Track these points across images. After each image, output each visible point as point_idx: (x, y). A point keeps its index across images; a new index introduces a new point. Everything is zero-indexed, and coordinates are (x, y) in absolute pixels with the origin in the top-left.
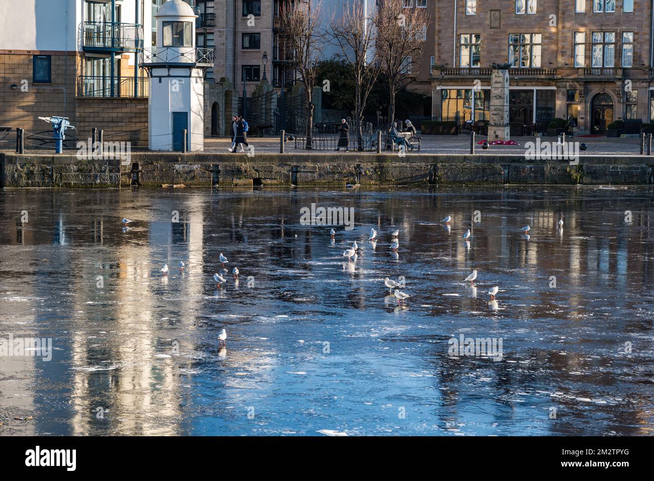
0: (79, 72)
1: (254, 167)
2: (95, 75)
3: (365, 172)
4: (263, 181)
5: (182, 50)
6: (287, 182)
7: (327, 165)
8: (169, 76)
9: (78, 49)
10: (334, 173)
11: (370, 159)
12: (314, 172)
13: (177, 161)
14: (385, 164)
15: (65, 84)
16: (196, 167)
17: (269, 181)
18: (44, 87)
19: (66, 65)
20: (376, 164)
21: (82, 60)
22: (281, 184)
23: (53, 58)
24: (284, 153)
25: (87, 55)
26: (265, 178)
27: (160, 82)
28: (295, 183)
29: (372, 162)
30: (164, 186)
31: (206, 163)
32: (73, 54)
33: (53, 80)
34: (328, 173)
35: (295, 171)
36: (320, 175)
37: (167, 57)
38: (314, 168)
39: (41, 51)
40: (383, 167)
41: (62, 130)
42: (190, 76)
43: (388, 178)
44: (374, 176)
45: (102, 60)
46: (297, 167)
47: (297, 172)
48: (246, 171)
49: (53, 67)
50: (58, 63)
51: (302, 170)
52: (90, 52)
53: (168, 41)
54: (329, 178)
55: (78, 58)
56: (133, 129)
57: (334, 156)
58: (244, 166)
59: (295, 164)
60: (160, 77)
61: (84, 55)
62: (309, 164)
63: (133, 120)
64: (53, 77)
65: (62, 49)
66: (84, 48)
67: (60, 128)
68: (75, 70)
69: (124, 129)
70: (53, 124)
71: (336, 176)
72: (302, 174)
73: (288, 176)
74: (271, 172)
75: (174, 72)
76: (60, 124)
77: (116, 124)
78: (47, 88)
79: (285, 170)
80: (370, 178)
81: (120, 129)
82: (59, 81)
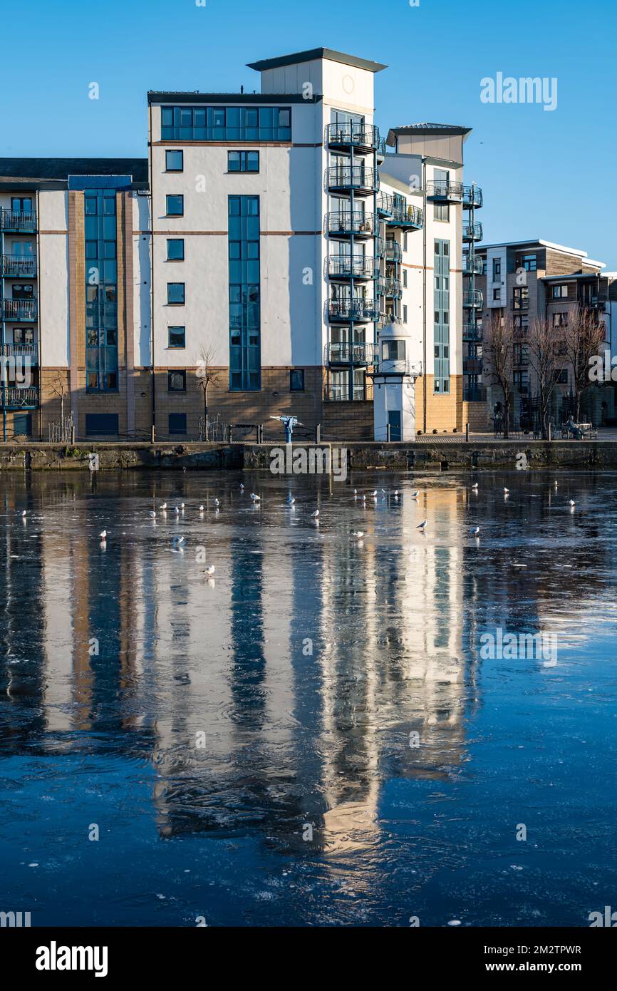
0: (325, 381)
1: (441, 453)
2: (342, 383)
3: (535, 456)
4: (449, 464)
5: (396, 362)
6: (469, 464)
7: (503, 451)
8: (385, 383)
9: (324, 363)
10: (507, 457)
11: (538, 446)
12: (491, 457)
13: (381, 448)
14: (551, 450)
15: (315, 391)
16: (395, 453)
17: (454, 464)
18: (299, 394)
19: (315, 376)
20: (544, 449)
21: (328, 373)
22: (464, 466)
23: (305, 371)
24: (469, 442)
25: (332, 368)
26: (451, 462)
27: (380, 388)
28: (476, 464)
29: (540, 448)
30: (368, 468)
31: (404, 450)
32: (320, 368)
33: (305, 389)
34: (502, 457)
35: (476, 455)
36: (496, 459)
37: (384, 368)
38: (492, 453)
39: (296, 367)
40: (550, 452)
41: (291, 425)
42: (402, 383)
43: (554, 461)
44: (542, 459)
45: (347, 372)
46: (477, 452)
47: (477, 456)
48: (435, 456)
49: (305, 378)
50: (309, 375)
51: (481, 455)
52: (335, 366)
53: (386, 356)
54: (503, 461)
55: (324, 371)
56: (367, 425)
57: (508, 443)
58: (433, 452)
59: (475, 450)
60: (379, 384)
61: (330, 368)
62: (488, 450)
63: (367, 418)
64: (305, 386)
65: (313, 364)
66: (329, 363)
67: (288, 425)
68: (322, 380)
69: (360, 425)
70: (283, 421)
71: (510, 460)
72: (482, 458)
73: (469, 460)
74: (456, 456)
75: (389, 380)
76: (288, 422)
77: (353, 421)
78: (301, 395)
79: (467, 455)
80: (539, 460)
81: (356, 425)
82: (310, 389)
